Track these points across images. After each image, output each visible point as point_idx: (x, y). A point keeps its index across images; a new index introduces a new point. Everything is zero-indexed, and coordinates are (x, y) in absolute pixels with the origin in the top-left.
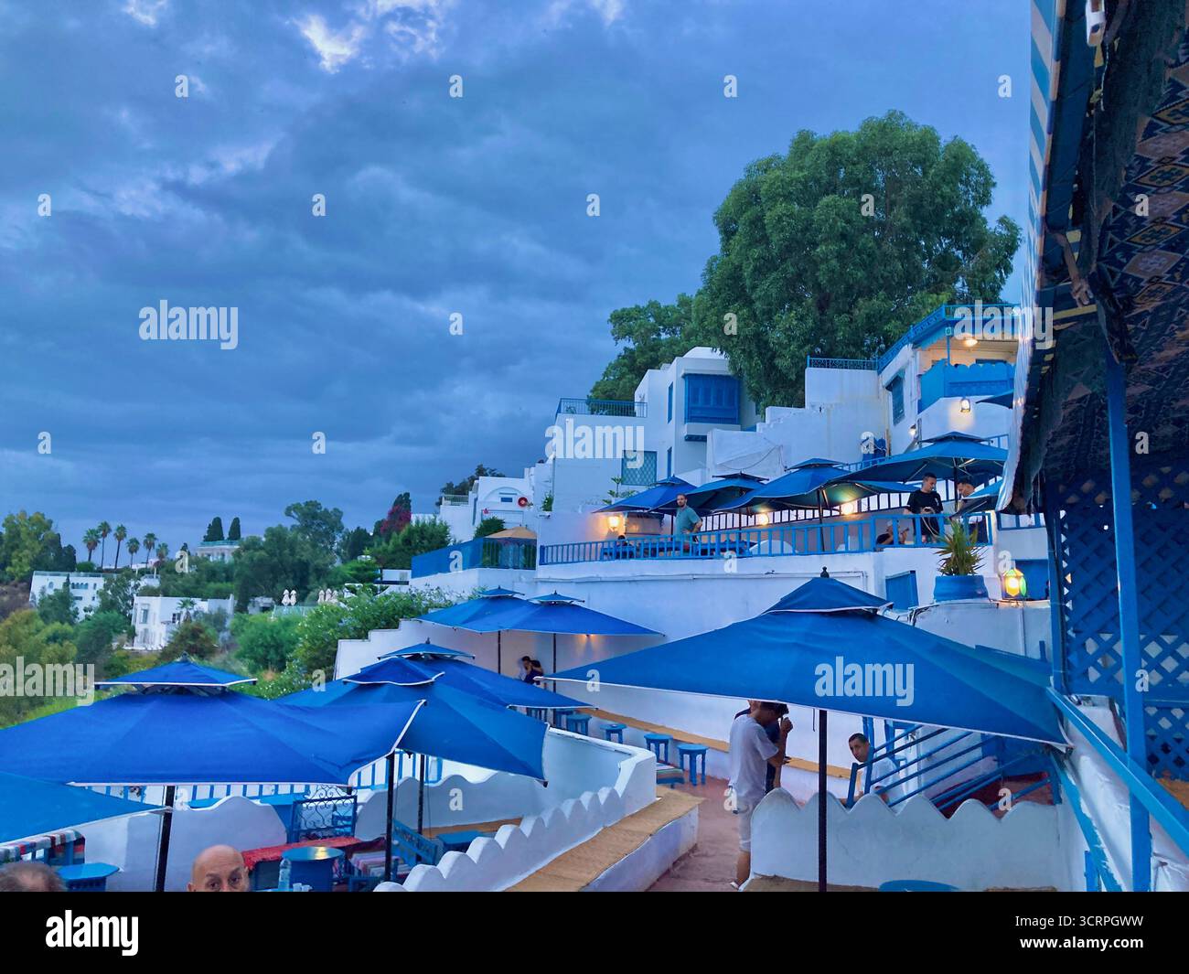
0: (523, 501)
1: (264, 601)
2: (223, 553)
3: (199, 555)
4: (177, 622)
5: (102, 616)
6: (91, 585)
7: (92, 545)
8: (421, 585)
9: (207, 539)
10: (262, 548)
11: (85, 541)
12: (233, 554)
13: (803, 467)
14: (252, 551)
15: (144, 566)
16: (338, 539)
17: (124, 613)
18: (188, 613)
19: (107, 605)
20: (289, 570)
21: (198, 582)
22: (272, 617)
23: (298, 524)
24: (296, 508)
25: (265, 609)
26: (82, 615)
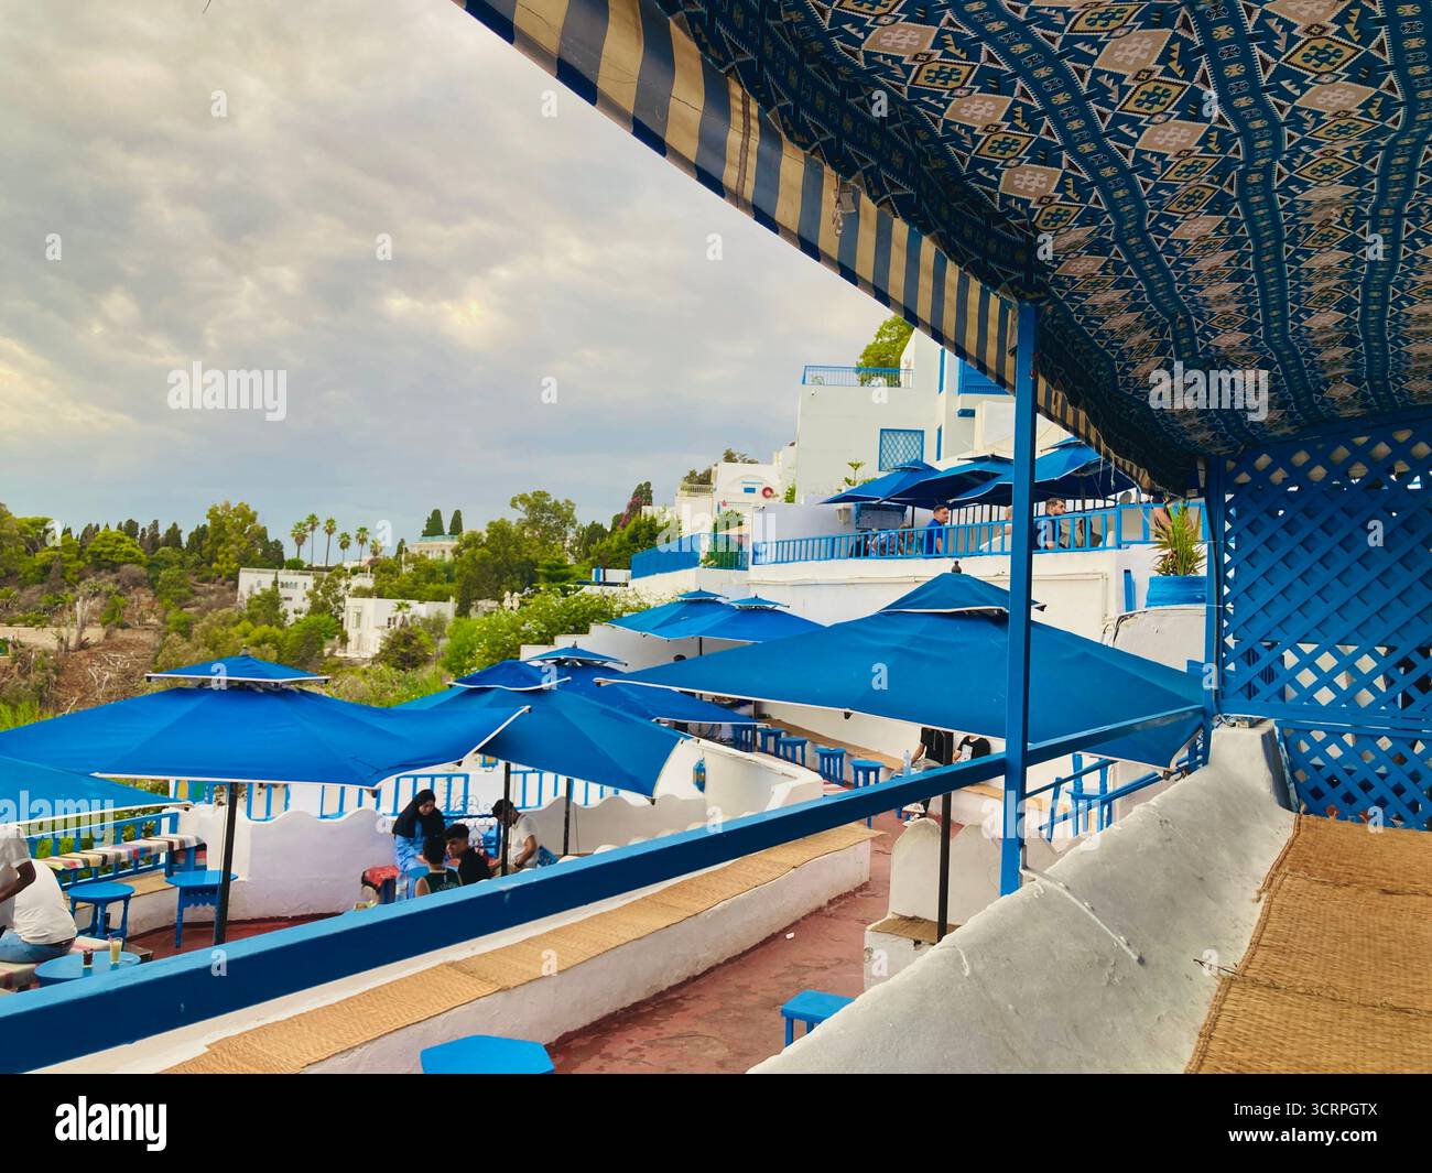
0: (767, 492)
1: (487, 604)
2: (441, 550)
3: (417, 552)
6: (301, 585)
7: (300, 540)
9: (426, 534)
10: (483, 545)
11: (293, 535)
12: (452, 551)
14: (472, 548)
15: (357, 564)
16: (571, 535)
17: (336, 616)
18: (404, 617)
19: (318, 608)
20: (515, 570)
21: (416, 582)
22: (493, 622)
23: (526, 517)
24: (523, 499)
25: (486, 614)
26: (292, 618)
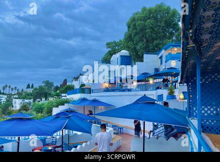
3: (25, 91)
4: (21, 104)
5: (6, 103)
6: (4, 97)
7: (4, 89)
9: (27, 88)
10: (38, 90)
12: (32, 91)
13: (143, 74)
15: (14, 93)
16: (53, 88)
17: (11, 102)
18: (24, 102)
20: (43, 94)
21: (25, 96)
23: (45, 85)
24: (44, 82)
25: (39, 101)
26: (2, 103)
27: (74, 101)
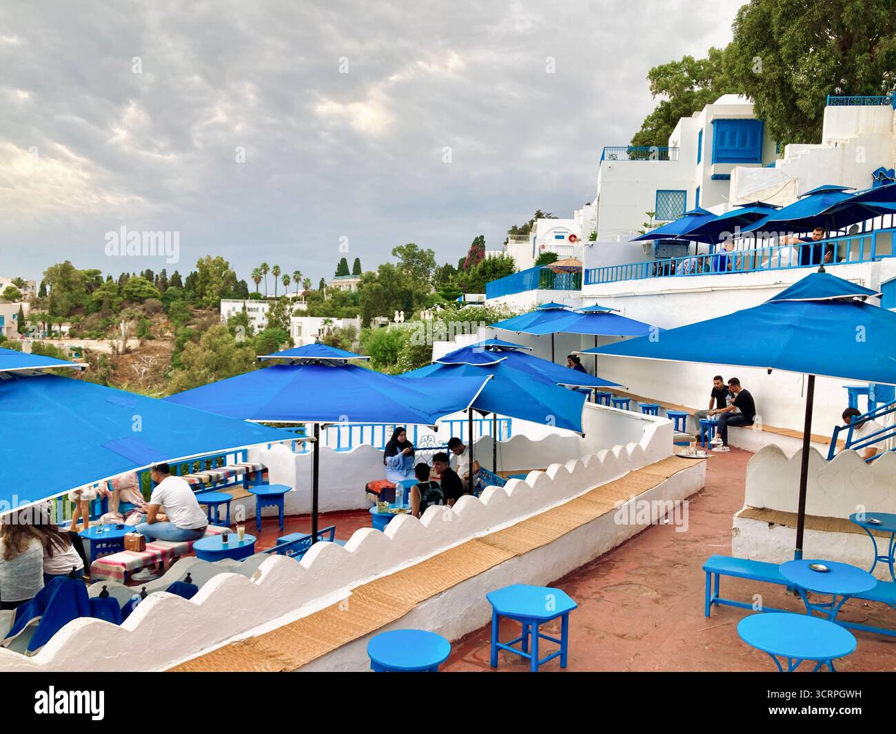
0: (573, 238)
1: (382, 319)
2: (349, 285)
3: (333, 287)
4: (322, 335)
5: (270, 331)
6: (260, 310)
7: (258, 280)
8: (494, 303)
9: (337, 275)
10: (377, 281)
11: (253, 277)
12: (357, 285)
13: (815, 193)
14: (370, 283)
15: (295, 295)
16: (432, 273)
17: (285, 329)
18: (329, 329)
19: (273, 324)
20: (398, 297)
21: (334, 306)
22: (388, 330)
23: (402, 262)
24: (400, 249)
25: (382, 325)
26: (257, 330)
27: (514, 316)
